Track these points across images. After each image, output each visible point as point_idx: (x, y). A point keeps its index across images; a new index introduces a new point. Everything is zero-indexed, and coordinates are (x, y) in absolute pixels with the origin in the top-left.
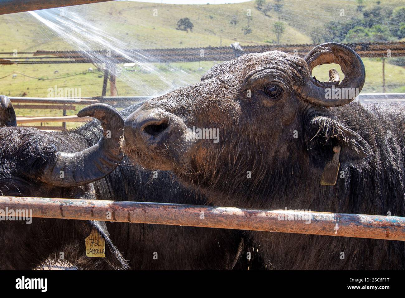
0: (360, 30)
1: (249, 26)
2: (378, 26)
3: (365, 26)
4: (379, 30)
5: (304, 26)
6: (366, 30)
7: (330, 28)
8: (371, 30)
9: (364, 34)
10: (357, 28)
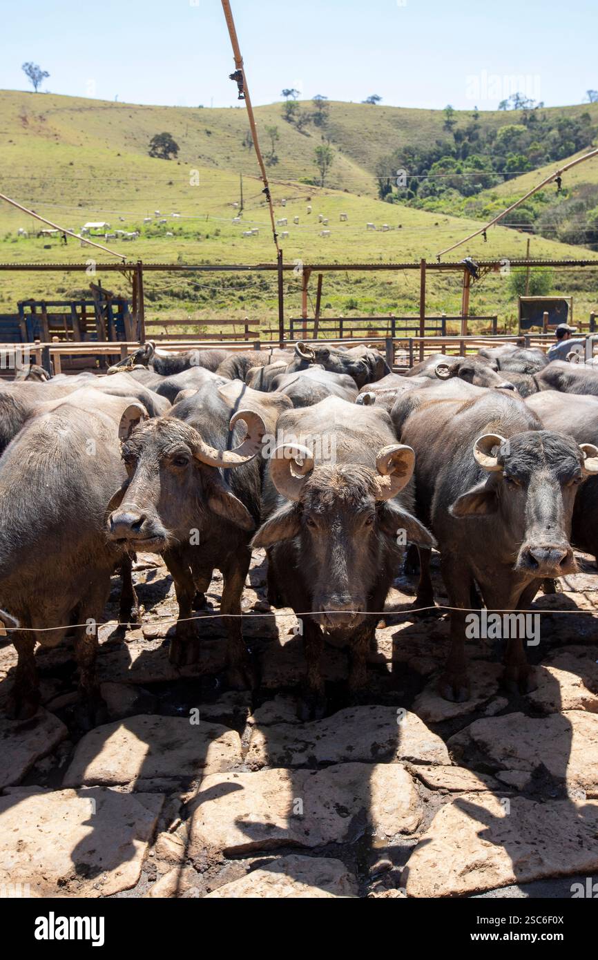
0: (448, 163)
1: (274, 151)
2: (476, 157)
3: (456, 156)
4: (478, 165)
5: (363, 153)
6: (458, 163)
7: (404, 158)
8: (465, 163)
9: (456, 170)
10: (444, 160)
